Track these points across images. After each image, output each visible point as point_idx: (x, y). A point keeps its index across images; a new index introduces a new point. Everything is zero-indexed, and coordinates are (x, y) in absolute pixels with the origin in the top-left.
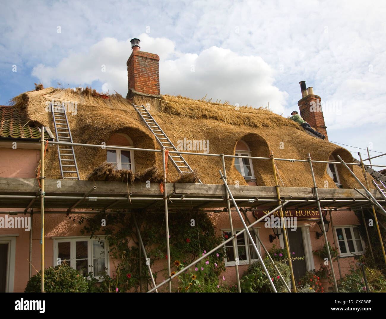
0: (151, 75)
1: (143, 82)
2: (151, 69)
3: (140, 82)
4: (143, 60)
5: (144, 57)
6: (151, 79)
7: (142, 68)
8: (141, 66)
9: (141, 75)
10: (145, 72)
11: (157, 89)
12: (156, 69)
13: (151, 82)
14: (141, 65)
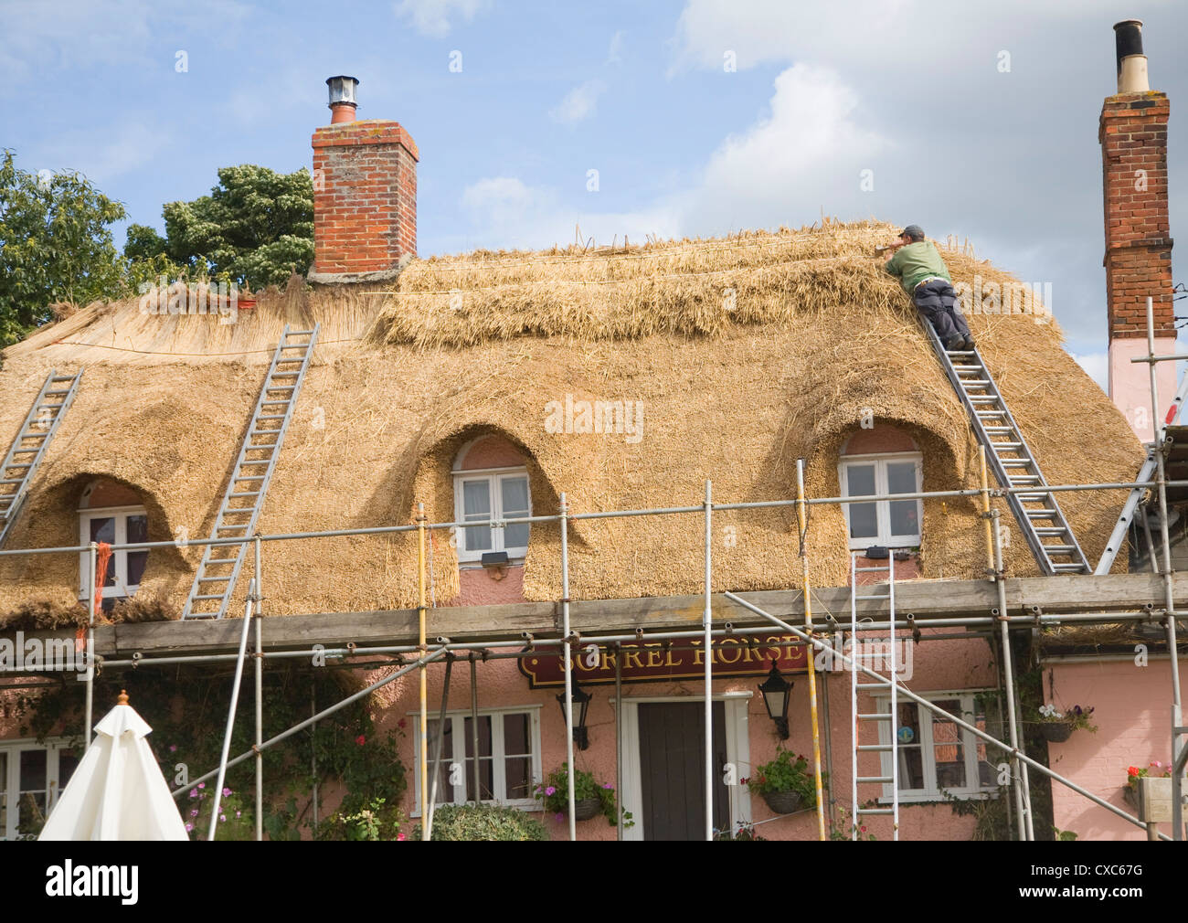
0: (371, 203)
1: (341, 237)
2: (371, 183)
3: (332, 238)
4: (344, 157)
5: (349, 147)
6: (371, 217)
7: (338, 188)
8: (337, 180)
9: (335, 213)
10: (349, 197)
11: (388, 248)
12: (389, 178)
13: (370, 229)
14: (339, 177)
